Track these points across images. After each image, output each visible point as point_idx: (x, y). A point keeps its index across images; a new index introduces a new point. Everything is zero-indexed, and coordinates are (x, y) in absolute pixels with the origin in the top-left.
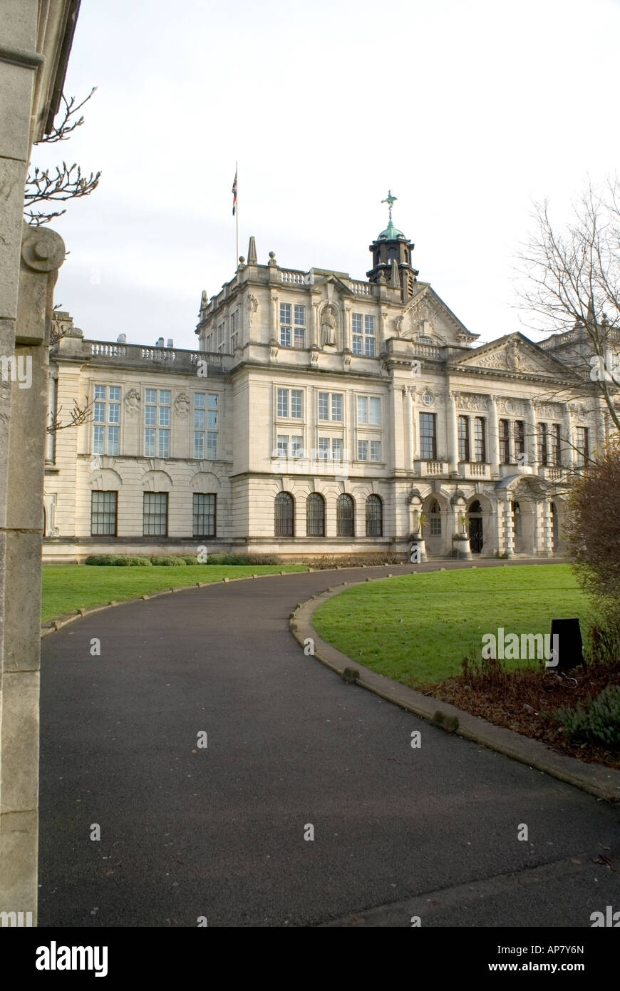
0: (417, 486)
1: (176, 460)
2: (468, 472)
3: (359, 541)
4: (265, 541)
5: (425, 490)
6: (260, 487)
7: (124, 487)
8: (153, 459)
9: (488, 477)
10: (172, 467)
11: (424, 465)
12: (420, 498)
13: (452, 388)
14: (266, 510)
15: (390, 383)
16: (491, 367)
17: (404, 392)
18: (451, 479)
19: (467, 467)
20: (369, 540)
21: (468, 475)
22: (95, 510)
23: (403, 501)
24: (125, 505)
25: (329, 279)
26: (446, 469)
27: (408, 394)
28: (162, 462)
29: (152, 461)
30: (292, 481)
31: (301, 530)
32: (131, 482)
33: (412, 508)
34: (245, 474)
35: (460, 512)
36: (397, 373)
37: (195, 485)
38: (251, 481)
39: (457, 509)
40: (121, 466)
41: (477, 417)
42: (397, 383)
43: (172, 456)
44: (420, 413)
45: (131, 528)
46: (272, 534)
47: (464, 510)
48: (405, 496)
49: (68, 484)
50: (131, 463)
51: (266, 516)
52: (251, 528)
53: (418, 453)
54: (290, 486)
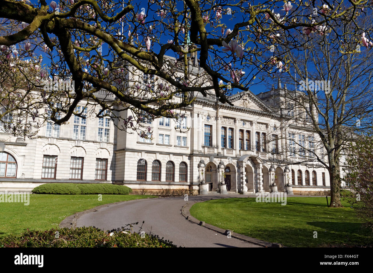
0: (203, 158)
1: (89, 141)
2: (225, 152)
3: (176, 184)
4: (132, 182)
5: (207, 161)
6: (131, 156)
7: (61, 154)
8: (78, 140)
9: (234, 155)
10: (87, 145)
11: (206, 149)
12: (204, 164)
13: (219, 114)
14: (133, 168)
15: (192, 110)
16: (237, 105)
17: (198, 114)
18: (218, 156)
19: (225, 150)
20: (180, 184)
21: (226, 155)
22: (44, 165)
23: (197, 166)
24: (61, 163)
25: (167, 60)
26: (216, 151)
27: (200, 115)
28: (82, 142)
29: (76, 141)
30: (146, 154)
31: (149, 178)
32: (65, 151)
33: (201, 169)
34: (124, 150)
35: (222, 171)
36: (195, 106)
37: (97, 154)
38: (127, 153)
39: (220, 170)
40: (59, 143)
41: (230, 128)
42: (195, 110)
43: (86, 139)
44: (205, 125)
45: (63, 175)
46: (136, 179)
47: (223, 170)
48: (198, 163)
49: (32, 151)
50: (66, 141)
51: (132, 170)
52: (125, 176)
53: (204, 143)
54: (145, 156)
